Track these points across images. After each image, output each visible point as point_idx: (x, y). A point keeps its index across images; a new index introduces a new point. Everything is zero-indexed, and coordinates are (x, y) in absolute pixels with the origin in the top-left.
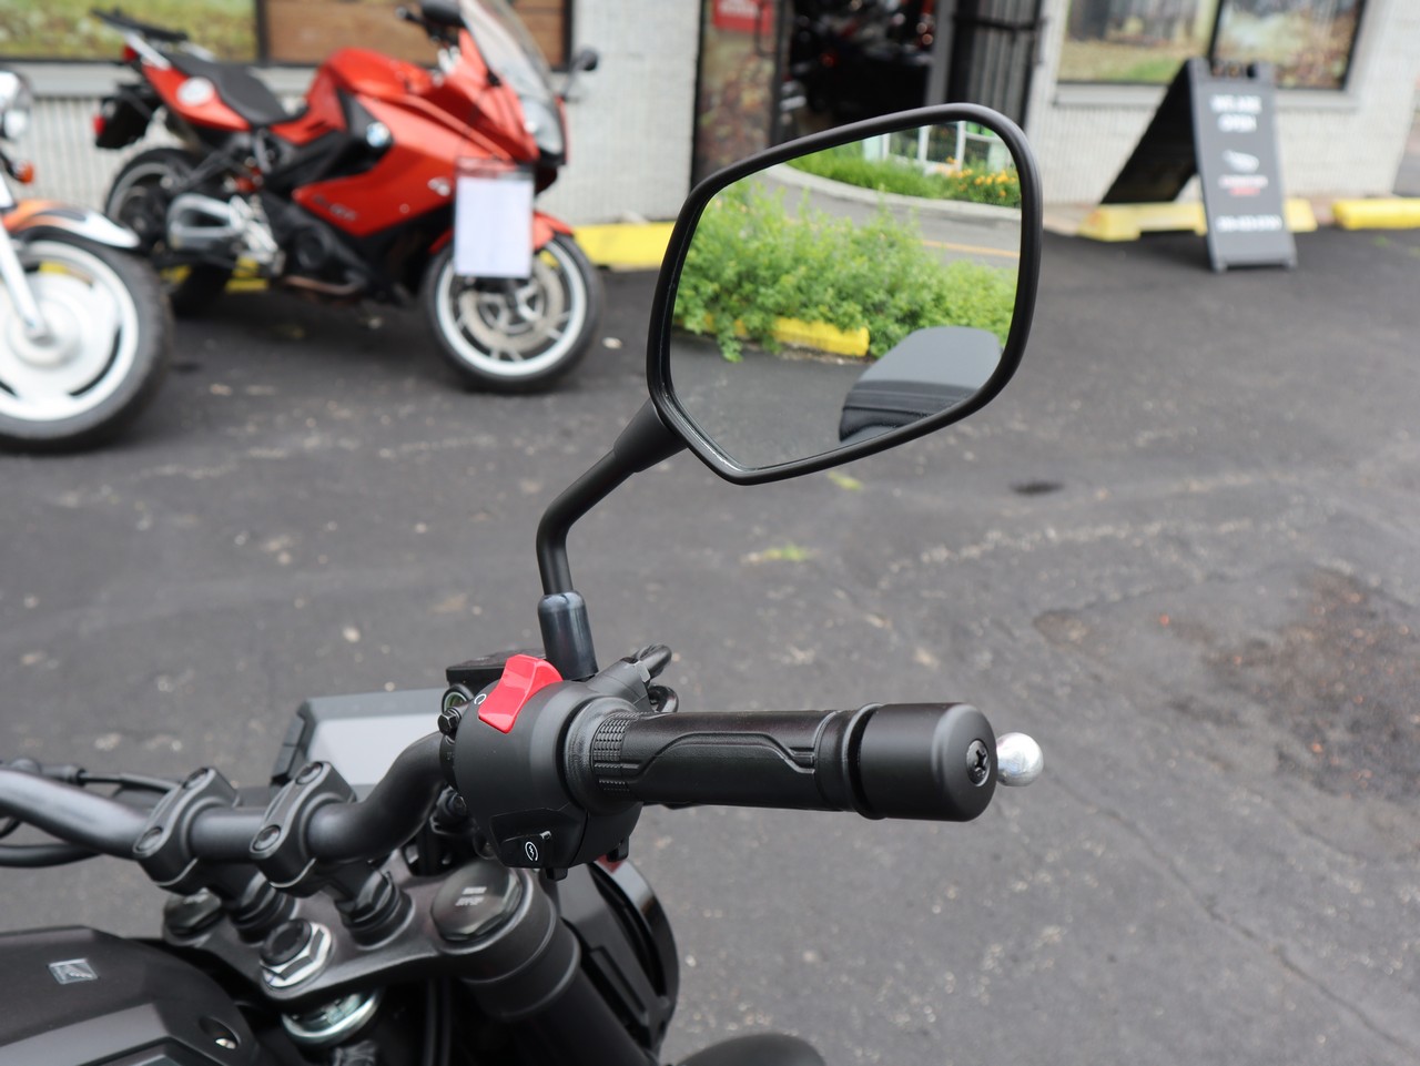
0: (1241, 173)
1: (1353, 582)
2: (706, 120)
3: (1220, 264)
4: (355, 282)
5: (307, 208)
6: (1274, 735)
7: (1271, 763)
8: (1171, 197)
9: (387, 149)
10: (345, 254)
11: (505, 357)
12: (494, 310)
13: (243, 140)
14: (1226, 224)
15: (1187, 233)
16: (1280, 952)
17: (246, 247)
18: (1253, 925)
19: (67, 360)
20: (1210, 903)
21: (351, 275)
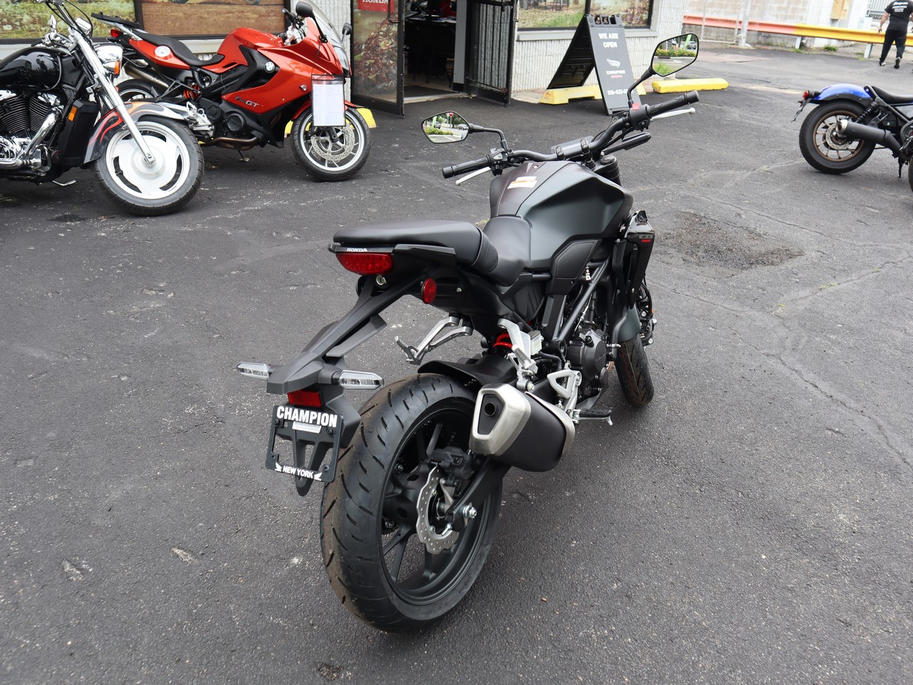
0: (615, 68)
1: (695, 215)
2: (357, 58)
3: (610, 112)
4: (257, 135)
5: (229, 102)
6: (680, 256)
7: (683, 262)
8: (581, 84)
9: (274, 73)
10: (251, 123)
11: (331, 165)
12: (326, 144)
13: (189, 74)
14: (611, 92)
15: (591, 99)
16: (698, 298)
17: (196, 124)
18: (688, 294)
19: (158, 175)
20: (674, 290)
21: (254, 133)
